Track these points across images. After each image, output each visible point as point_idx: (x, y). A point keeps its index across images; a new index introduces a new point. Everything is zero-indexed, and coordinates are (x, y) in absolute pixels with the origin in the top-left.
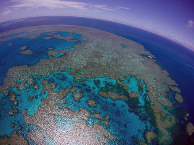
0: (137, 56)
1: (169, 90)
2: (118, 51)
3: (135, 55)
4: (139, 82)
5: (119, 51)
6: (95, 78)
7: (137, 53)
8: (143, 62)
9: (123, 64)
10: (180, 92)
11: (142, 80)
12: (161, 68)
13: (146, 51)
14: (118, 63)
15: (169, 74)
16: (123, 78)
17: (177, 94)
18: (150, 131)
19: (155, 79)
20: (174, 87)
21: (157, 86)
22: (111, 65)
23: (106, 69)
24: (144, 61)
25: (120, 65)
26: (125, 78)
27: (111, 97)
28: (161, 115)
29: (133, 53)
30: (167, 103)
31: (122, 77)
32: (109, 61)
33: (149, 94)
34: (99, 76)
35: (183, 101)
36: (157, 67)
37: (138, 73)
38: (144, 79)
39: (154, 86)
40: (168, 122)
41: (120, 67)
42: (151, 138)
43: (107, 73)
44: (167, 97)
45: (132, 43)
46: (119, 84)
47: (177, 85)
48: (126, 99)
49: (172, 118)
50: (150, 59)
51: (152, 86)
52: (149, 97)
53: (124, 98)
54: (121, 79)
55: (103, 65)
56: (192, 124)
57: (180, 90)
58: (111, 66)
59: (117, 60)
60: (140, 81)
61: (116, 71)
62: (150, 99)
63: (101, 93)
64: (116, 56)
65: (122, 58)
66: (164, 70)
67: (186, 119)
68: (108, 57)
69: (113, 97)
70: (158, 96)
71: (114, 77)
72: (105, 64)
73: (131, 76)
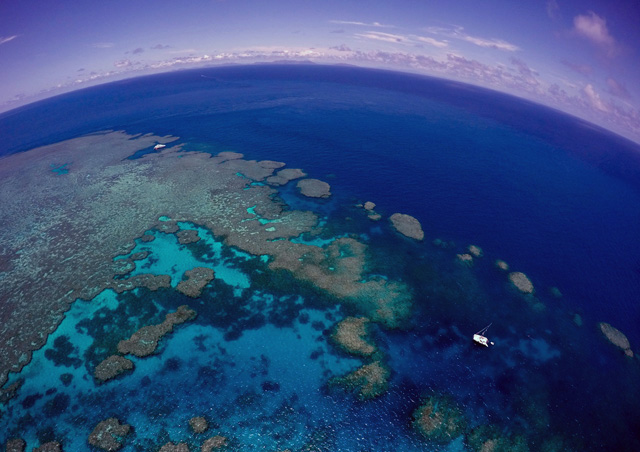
0: (120, 169)
1: (274, 191)
2: (53, 198)
3: (111, 171)
4: (179, 234)
5: (55, 194)
6: (42, 343)
7: (115, 162)
8: (150, 174)
9: (94, 221)
10: (303, 174)
11: (183, 222)
12: (209, 155)
13: (137, 138)
14: (77, 231)
15: (242, 155)
16: (126, 265)
17: (301, 184)
18: (336, 324)
19: (215, 192)
20: (279, 173)
21: (237, 205)
22: (60, 254)
23: (54, 284)
24: (151, 169)
25: (86, 233)
26: (132, 259)
27: (140, 352)
28: (313, 263)
29: (103, 169)
30: (297, 222)
31: (120, 265)
32: (46, 248)
33: (232, 241)
34: (48, 326)
35: (329, 187)
36: (198, 159)
37: (156, 212)
38: (186, 216)
39: (228, 211)
40: (347, 262)
41: (92, 238)
42: (361, 337)
43: (65, 291)
44: (285, 209)
45: (80, 144)
46: (129, 290)
47: (283, 164)
48: (187, 311)
49: (345, 245)
50: (163, 152)
51: (223, 217)
52: (241, 250)
53: (179, 317)
54: (122, 270)
55: (34, 277)
56: (400, 215)
57: (299, 170)
58: (62, 257)
59: (70, 226)
60: (179, 230)
61: (89, 262)
62: (247, 252)
63: (102, 372)
64: (57, 217)
65: (80, 207)
66: (221, 154)
67: (376, 217)
68: (33, 240)
69: (146, 347)
70: (261, 225)
71: (98, 284)
72: (40, 269)
73: (145, 238)
